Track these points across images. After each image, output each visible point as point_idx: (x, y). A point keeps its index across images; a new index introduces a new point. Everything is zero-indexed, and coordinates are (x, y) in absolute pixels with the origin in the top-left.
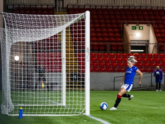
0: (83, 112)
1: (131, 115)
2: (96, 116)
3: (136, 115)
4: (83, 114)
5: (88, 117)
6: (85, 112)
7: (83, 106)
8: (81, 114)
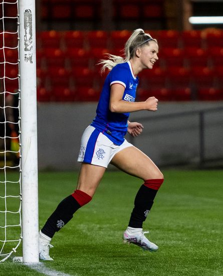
0: (14, 255)
1: (195, 260)
2: (62, 266)
3: (212, 261)
4: (17, 258)
5: (33, 271)
6: (20, 252)
7: (14, 228)
8: (10, 259)
